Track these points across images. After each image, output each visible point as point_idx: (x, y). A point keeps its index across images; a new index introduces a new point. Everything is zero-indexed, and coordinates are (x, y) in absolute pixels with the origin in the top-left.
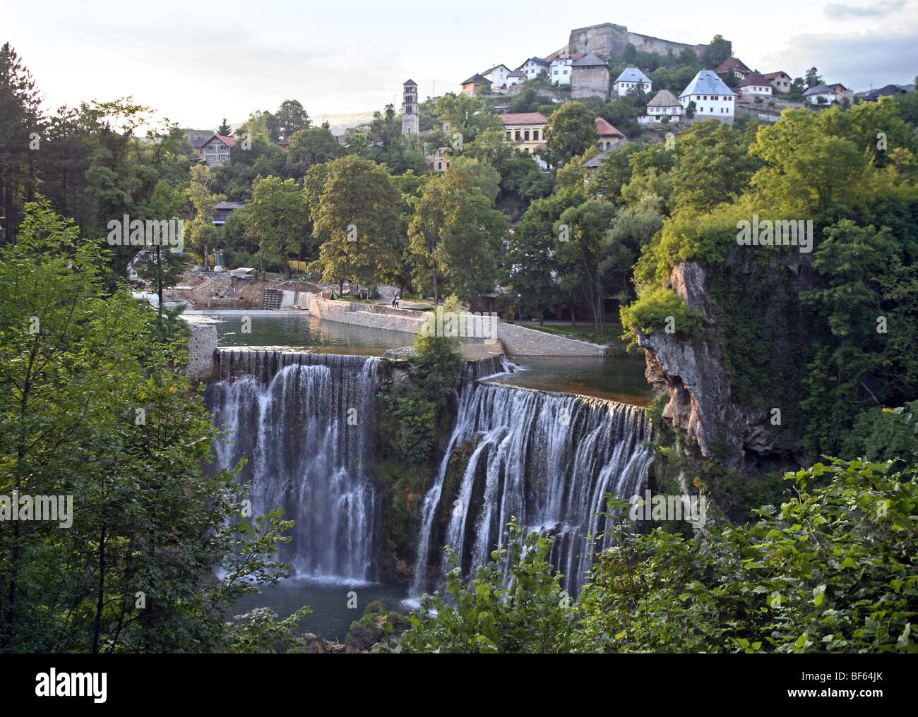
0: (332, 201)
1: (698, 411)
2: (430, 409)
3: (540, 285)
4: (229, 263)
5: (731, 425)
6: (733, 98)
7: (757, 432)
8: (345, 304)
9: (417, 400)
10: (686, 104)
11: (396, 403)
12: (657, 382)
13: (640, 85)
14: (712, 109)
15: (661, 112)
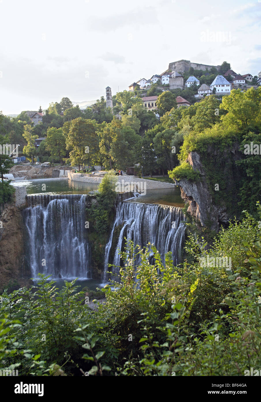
0: (73, 135)
1: (199, 209)
2: (105, 213)
3: (150, 162)
4: (41, 161)
5: (213, 213)
6: (230, 85)
7: (223, 215)
8: (80, 174)
9: (100, 210)
10: (212, 89)
11: (93, 211)
12: (185, 199)
13: (195, 82)
14: (222, 90)
15: (203, 92)
